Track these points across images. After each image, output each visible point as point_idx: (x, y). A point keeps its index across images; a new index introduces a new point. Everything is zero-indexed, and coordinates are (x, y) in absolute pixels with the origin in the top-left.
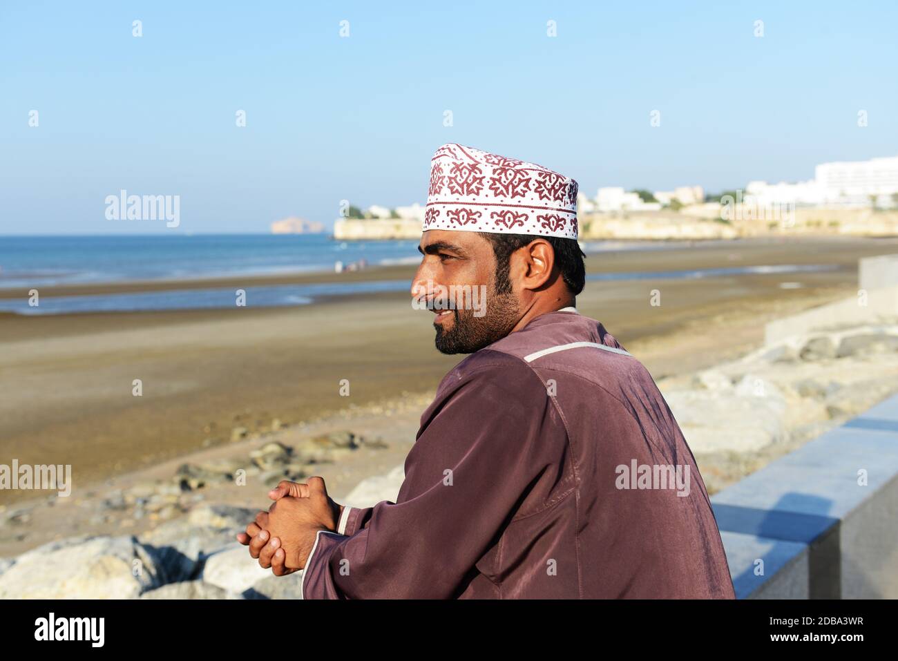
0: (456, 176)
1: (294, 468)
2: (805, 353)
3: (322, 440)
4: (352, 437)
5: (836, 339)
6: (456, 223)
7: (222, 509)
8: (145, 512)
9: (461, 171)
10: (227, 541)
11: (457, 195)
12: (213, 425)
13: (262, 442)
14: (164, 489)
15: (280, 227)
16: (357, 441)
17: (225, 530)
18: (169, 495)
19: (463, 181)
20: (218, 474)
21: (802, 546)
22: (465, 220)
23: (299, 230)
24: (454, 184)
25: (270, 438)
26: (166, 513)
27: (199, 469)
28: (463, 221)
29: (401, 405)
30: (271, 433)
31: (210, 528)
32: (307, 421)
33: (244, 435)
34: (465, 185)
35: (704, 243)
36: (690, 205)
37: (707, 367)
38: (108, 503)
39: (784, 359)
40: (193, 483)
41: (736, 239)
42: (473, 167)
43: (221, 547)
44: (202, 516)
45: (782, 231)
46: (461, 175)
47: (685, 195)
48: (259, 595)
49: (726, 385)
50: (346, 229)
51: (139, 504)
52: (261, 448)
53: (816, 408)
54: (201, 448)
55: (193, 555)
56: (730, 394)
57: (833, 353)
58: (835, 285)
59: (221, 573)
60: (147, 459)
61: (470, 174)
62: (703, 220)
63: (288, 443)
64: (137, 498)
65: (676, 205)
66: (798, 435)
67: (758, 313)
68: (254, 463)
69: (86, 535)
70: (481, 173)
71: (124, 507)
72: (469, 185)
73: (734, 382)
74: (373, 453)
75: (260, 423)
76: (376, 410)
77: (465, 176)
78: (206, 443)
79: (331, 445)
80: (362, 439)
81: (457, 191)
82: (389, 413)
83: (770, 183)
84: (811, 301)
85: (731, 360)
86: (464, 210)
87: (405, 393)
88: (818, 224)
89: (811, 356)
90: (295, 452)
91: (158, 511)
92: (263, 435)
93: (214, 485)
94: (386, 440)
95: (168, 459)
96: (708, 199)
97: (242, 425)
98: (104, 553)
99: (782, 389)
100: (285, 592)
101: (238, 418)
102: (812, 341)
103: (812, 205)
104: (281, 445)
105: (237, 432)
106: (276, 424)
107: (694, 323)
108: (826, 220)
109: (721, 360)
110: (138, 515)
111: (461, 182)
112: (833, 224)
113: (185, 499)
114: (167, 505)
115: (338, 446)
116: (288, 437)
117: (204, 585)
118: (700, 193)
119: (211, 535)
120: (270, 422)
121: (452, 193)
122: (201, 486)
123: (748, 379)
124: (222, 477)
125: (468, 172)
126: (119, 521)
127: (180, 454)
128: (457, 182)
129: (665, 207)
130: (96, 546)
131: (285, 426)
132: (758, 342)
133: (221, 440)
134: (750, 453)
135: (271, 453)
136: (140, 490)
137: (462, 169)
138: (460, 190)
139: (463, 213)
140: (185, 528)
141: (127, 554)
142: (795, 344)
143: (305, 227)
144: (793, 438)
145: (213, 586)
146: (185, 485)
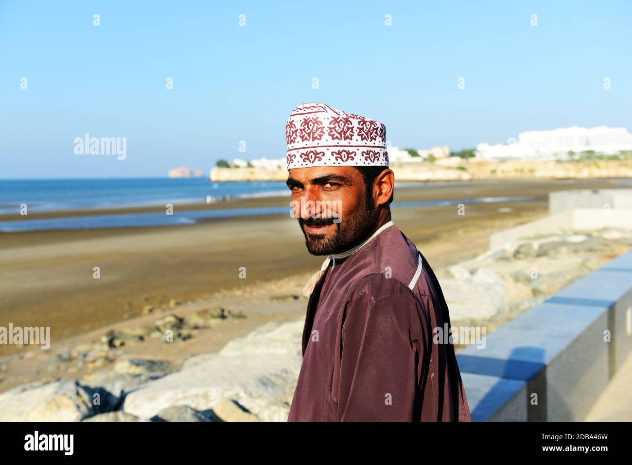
0: (335, 127)
1: (185, 332)
2: (517, 254)
3: (203, 313)
4: (223, 311)
5: (536, 245)
6: (340, 160)
7: (136, 361)
8: (85, 363)
9: (338, 123)
10: (140, 383)
11: (337, 140)
12: (130, 304)
13: (163, 315)
14: (97, 347)
15: (175, 173)
16: (226, 313)
17: (139, 375)
18: (101, 351)
19: (340, 130)
20: (133, 337)
21: (522, 383)
22: (346, 158)
23: (187, 175)
24: (334, 132)
25: (168, 312)
26: (99, 363)
27: (121, 334)
28: (345, 159)
29: (255, 290)
30: (169, 309)
31: (129, 374)
32: (193, 301)
33: (151, 311)
34: (343, 133)
35: (450, 183)
36: (441, 158)
37: (454, 263)
38: (60, 357)
39: (503, 258)
40: (117, 343)
41: (471, 180)
42: (347, 120)
43: (136, 387)
44: (123, 366)
45: (499, 175)
46: (339, 126)
47: (437, 152)
48: (161, 419)
49: (467, 275)
50: (218, 175)
51: (81, 357)
52: (163, 319)
53: (525, 290)
54: (122, 320)
55: (117, 393)
56: (469, 281)
57: (534, 254)
58: (533, 209)
59: (136, 406)
60: (86, 327)
61: (345, 125)
62: (449, 168)
63: (180, 315)
64: (79, 353)
65: (432, 159)
66: (513, 307)
67: (485, 227)
68: (158, 329)
69: (44, 380)
70: (351, 124)
71: (70, 359)
72: (345, 133)
73: (472, 272)
74: (237, 322)
75: (162, 303)
76: (238, 293)
77: (342, 127)
78: (126, 316)
79: (208, 316)
80: (229, 312)
81: (337, 138)
82: (247, 295)
83: (491, 144)
84: (519, 220)
85: (468, 258)
86: (344, 151)
87: (257, 281)
88: (522, 171)
89: (521, 256)
90: (185, 321)
91: (94, 361)
92: (164, 310)
93: (131, 344)
94: (245, 313)
95: (100, 327)
96: (452, 155)
97: (149, 304)
98: (56, 393)
99: (503, 277)
100: (179, 417)
101: (147, 300)
102: (521, 246)
103: (518, 159)
104: (176, 317)
105: (146, 308)
106: (172, 303)
107: (445, 235)
108: (527, 168)
109: (463, 259)
110: (80, 364)
111: (339, 131)
112: (532, 171)
113: (111, 353)
114: (99, 358)
115: (214, 317)
116: (180, 311)
117: (125, 414)
118: (447, 151)
119: (129, 379)
120: (168, 302)
121: (333, 139)
122: (122, 344)
123: (481, 271)
124: (136, 339)
125: (343, 124)
126: (67, 369)
127: (108, 323)
128: (336, 131)
129: (425, 160)
130: (51, 389)
131: (178, 304)
132: (485, 247)
133: (135, 313)
134: (484, 320)
135: (169, 322)
136: (81, 348)
137: (340, 121)
138: (339, 136)
139: (344, 153)
140: (111, 374)
141: (72, 394)
142: (510, 248)
143: (191, 173)
144: (511, 310)
145: (130, 415)
146: (111, 344)
